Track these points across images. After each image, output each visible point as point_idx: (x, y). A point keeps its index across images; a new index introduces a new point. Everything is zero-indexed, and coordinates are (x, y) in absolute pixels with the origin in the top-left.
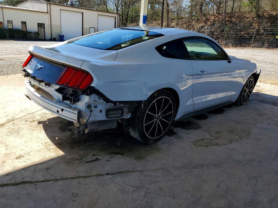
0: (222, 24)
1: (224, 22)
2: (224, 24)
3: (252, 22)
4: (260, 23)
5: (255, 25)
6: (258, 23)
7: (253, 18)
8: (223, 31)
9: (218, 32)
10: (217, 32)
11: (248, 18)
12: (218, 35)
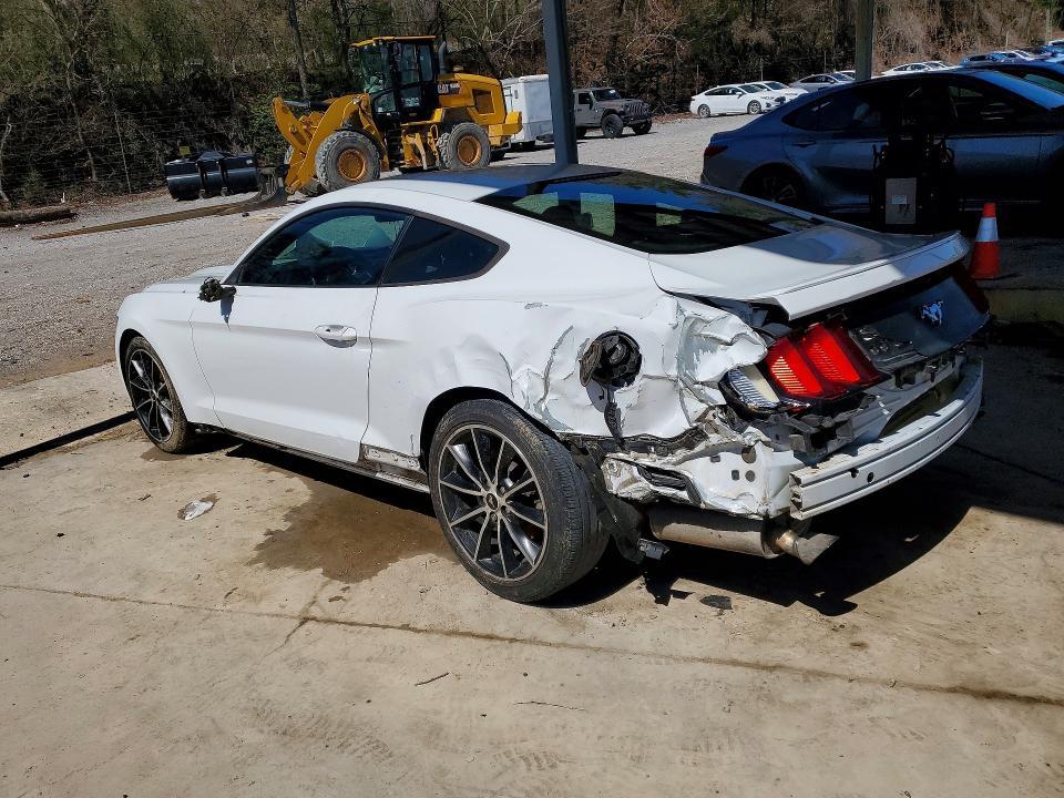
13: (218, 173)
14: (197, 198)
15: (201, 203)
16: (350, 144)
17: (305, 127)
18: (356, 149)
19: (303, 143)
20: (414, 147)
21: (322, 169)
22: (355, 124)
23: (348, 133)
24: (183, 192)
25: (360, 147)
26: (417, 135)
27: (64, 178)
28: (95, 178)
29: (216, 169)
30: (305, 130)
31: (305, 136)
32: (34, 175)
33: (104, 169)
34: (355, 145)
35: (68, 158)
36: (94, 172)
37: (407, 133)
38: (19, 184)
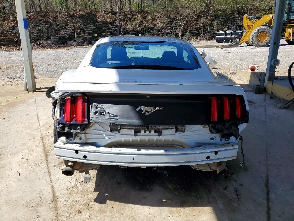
0: (36, 23)
1: (38, 22)
2: (39, 24)
3: (66, 22)
4: (74, 23)
5: (70, 25)
6: (73, 23)
7: (66, 18)
8: (40, 31)
9: (36, 32)
10: (33, 32)
11: (61, 18)
12: (36, 36)
13: (230, 36)
14: (222, 42)
15: (223, 44)
16: (264, 30)
17: (252, 24)
18: (266, 32)
19: (250, 29)
20: (290, 32)
21: (252, 37)
22: (269, 24)
23: (264, 26)
24: (219, 41)
25: (267, 31)
26: (292, 29)
27: (195, 34)
28: (202, 35)
29: (229, 35)
30: (252, 25)
31: (251, 27)
32: (188, 33)
33: (205, 32)
34: (265, 31)
35: (198, 29)
36: (203, 33)
37: (289, 28)
38: (184, 35)
